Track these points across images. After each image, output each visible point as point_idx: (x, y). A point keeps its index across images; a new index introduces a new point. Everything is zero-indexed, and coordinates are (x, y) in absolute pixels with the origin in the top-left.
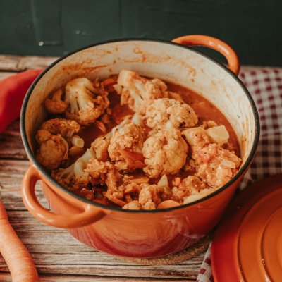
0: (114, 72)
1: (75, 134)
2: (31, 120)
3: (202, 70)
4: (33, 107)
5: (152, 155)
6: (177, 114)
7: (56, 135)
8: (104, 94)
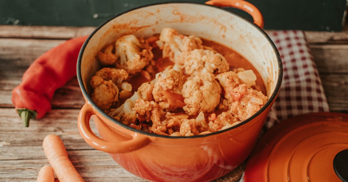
0: (157, 32)
1: (124, 81)
2: (87, 69)
3: (232, 27)
4: (88, 58)
5: (191, 95)
6: (211, 61)
7: (108, 81)
8: (148, 49)
